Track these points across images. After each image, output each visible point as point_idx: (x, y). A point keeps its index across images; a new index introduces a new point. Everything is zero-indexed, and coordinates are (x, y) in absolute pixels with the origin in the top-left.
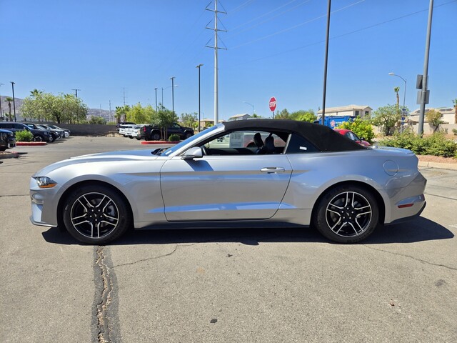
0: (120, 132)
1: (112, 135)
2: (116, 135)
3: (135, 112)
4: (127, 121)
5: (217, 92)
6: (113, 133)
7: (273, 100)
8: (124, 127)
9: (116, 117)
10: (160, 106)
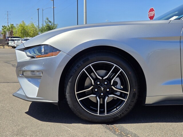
0: (10, 44)
1: (2, 47)
2: (6, 47)
3: (21, 28)
4: (14, 36)
5: (86, 12)
6: (3, 46)
7: (152, 10)
8: (13, 40)
9: (2, 34)
10: (47, 21)
